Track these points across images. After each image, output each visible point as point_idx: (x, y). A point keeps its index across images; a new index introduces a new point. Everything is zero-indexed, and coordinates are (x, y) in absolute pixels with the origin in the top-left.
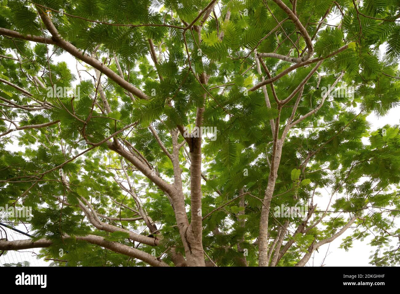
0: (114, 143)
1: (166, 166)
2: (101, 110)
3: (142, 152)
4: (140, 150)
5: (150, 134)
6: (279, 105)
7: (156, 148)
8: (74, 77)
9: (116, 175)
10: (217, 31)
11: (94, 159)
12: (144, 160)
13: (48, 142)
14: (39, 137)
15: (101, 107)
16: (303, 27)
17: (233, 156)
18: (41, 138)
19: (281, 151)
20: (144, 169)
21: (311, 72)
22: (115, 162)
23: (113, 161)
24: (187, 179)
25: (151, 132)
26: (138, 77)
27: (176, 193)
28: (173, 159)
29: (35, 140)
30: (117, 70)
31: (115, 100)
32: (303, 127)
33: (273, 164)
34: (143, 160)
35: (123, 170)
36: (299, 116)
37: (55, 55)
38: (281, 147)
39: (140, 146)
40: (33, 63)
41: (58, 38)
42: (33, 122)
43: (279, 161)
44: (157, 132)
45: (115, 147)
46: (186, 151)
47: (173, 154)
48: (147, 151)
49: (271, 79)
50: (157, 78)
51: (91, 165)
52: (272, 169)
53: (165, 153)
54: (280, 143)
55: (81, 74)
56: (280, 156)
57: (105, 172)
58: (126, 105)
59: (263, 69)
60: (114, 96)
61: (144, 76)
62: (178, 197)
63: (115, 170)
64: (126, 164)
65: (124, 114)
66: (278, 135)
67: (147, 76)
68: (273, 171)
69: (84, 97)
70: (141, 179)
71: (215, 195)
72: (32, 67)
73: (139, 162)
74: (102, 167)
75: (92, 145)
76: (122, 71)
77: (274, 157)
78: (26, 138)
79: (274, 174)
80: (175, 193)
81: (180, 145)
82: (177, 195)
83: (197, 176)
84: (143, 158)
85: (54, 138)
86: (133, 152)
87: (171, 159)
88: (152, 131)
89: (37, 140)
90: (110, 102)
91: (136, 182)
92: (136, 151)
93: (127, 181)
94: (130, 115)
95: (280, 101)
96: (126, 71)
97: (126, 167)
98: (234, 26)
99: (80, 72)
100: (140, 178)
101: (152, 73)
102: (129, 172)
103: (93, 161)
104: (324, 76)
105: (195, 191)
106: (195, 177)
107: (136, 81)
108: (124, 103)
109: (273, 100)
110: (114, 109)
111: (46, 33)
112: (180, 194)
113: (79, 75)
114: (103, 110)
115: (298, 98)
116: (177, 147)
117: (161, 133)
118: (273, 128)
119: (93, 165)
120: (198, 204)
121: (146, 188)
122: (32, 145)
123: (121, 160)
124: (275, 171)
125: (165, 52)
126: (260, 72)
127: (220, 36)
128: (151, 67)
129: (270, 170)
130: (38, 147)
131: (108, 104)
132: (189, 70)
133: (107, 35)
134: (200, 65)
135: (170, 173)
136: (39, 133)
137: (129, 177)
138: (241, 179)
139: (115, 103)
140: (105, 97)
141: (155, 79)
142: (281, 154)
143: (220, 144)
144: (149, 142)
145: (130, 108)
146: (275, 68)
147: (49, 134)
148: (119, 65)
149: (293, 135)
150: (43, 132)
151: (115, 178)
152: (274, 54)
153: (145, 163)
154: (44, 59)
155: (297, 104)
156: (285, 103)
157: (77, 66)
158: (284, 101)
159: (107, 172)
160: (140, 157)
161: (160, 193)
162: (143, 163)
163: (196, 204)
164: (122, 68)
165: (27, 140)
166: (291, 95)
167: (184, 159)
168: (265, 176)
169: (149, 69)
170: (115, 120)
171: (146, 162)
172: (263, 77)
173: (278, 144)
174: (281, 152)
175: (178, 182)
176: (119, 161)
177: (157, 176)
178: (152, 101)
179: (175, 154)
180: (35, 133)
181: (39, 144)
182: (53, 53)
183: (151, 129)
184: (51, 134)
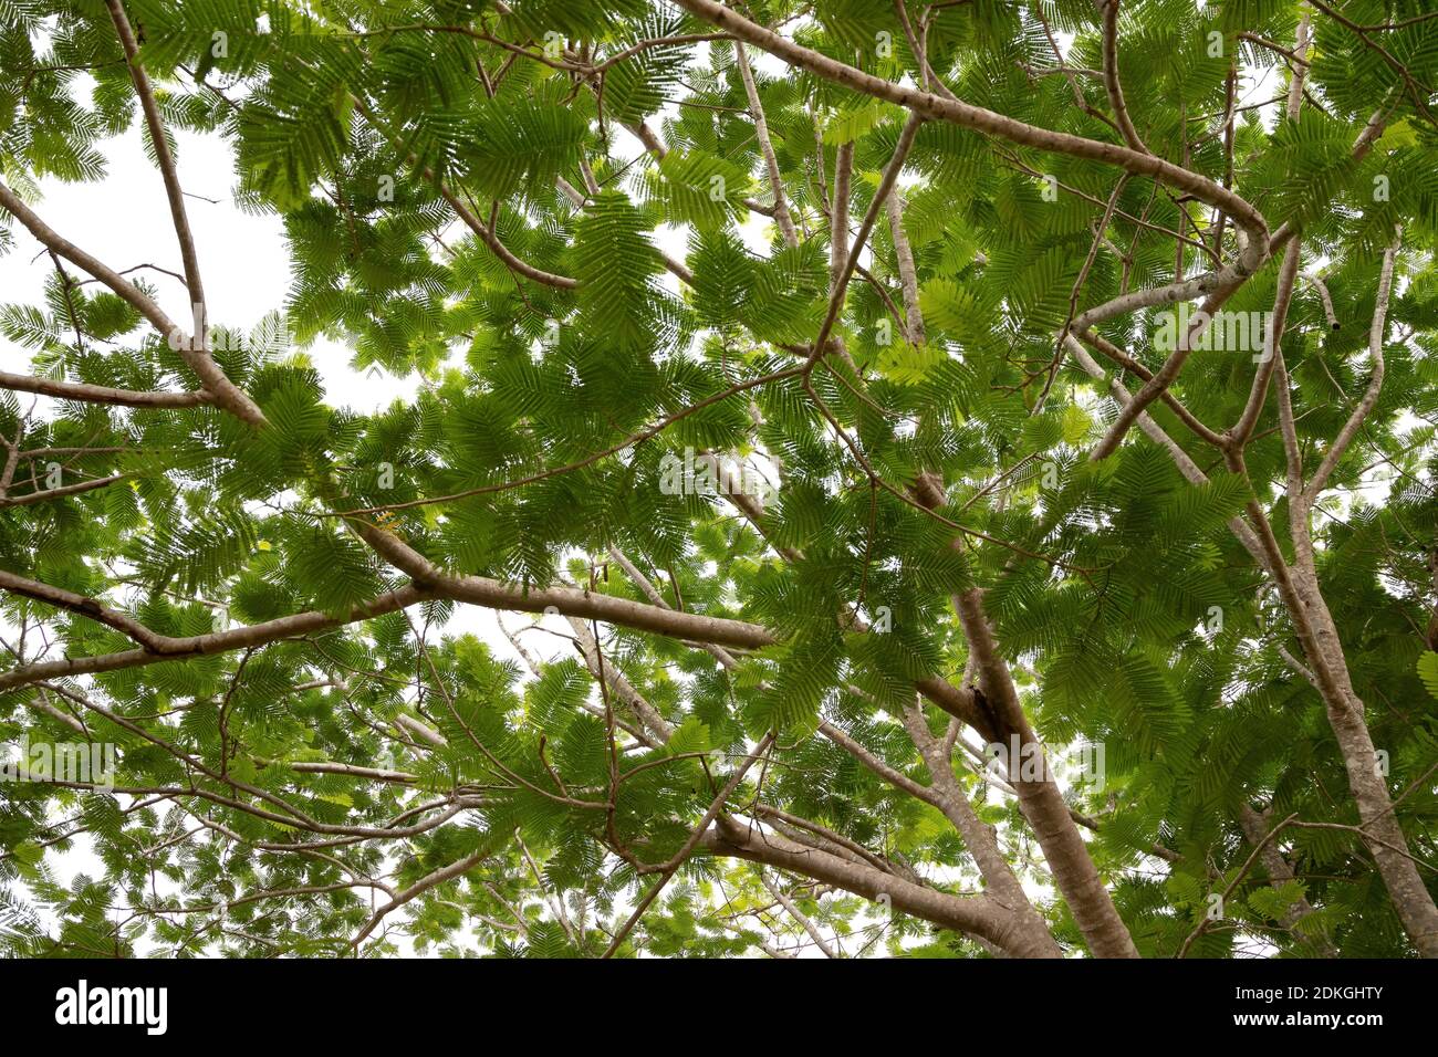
0: (721, 832)
1: (928, 834)
2: (632, 733)
3: (824, 817)
4: (816, 815)
5: (826, 745)
6: (1227, 451)
7: (865, 785)
8: (514, 670)
9: (765, 931)
10: (892, 315)
11: (671, 907)
12: (844, 845)
13: (500, 906)
14: (467, 899)
15: (627, 725)
16: (1192, 175)
17: (1160, 709)
18: (474, 901)
19: (1323, 603)
20: (862, 881)
21: (1280, 287)
22: (744, 888)
23: (732, 887)
24: (1013, 845)
25: (824, 737)
26: (702, 575)
27: (1013, 922)
28: (944, 802)
29: (459, 913)
30: (629, 579)
31: (662, 682)
32: (1348, 475)
33: (1320, 668)
34: (841, 848)
35: (780, 907)
36: (1313, 445)
37: (433, 625)
38: (1314, 588)
39: (809, 805)
40: (381, 677)
41: (429, 576)
42: (435, 858)
43: (1338, 645)
44: (842, 729)
45: (731, 842)
46: (971, 749)
47: (935, 785)
48: (840, 811)
49: (1154, 380)
50: (763, 550)
51: (668, 931)
52: (1328, 686)
53: (902, 790)
54: (1303, 577)
55: (524, 645)
56: (1330, 626)
57: (724, 940)
58: (701, 678)
59: (1100, 354)
60: (654, 668)
61: (721, 563)
62: (1026, 934)
63: (754, 914)
64: (783, 882)
65: (709, 712)
66: (1281, 557)
67: (730, 558)
68: (1334, 691)
69: (574, 723)
70: (853, 912)
71: (1152, 868)
72: (380, 692)
73: (833, 861)
74: (706, 923)
75: (659, 871)
76: (646, 576)
77: (1308, 641)
78: (432, 917)
79: (1347, 702)
80: (1008, 924)
81: (946, 740)
82: (1017, 931)
83: (1061, 829)
84: (838, 842)
85: (514, 884)
86: (793, 833)
87: (937, 804)
88: (829, 733)
89: (465, 910)
90: (647, 695)
91: (844, 930)
92: (804, 827)
93: (812, 941)
94: (730, 706)
95: (1223, 437)
96: (658, 571)
97: (787, 889)
98: (962, 289)
99: (516, 639)
100: (851, 910)
101: (742, 542)
102: (805, 904)
103: (669, 914)
104: (1324, 271)
105: (1078, 891)
106: (1055, 840)
107: (702, 589)
108: (692, 677)
109: (1193, 438)
110: (670, 711)
111: (389, 576)
112: (1026, 921)
113: (519, 648)
114: (638, 732)
115: (1280, 394)
116: (937, 753)
117: (858, 726)
118: (1246, 537)
119: (676, 929)
120: (1116, 934)
121: (886, 935)
122: (455, 933)
123: (761, 873)
124: (1344, 687)
125: (753, 456)
126: (1098, 371)
127: (911, 326)
128: (730, 520)
129: (1323, 694)
130: (474, 932)
131: (648, 708)
132: (873, 486)
133: (574, 504)
134: (898, 454)
135: (947, 851)
136: (464, 886)
137: (812, 920)
138: (1223, 770)
139: (666, 691)
140: (629, 689)
141: (762, 556)
142: (1329, 616)
143: (1093, 686)
144: (832, 774)
145: (719, 685)
146: (1138, 333)
147: (496, 876)
148: (628, 563)
149: (1325, 519)
150: (474, 880)
151: (765, 945)
152: (1127, 297)
153: (855, 857)
154: (407, 653)
155: (1287, 414)
156: (1245, 433)
157: (504, 623)
158: (1238, 427)
159: (730, 935)
160: (824, 842)
161: (943, 939)
162: (849, 860)
163: (1105, 938)
164: (642, 567)
165: (437, 923)
166: (1252, 397)
167: (973, 776)
168: (1309, 721)
169: (726, 531)
170: (701, 757)
171: (857, 852)
172: (1116, 382)
173: (1299, 585)
174: (1324, 610)
175: (998, 879)
176: (753, 879)
177: (917, 887)
178: (797, 642)
179: (944, 782)
180: (451, 892)
181: (476, 921)
182: (428, 622)
183: (823, 730)
184: (499, 876)
